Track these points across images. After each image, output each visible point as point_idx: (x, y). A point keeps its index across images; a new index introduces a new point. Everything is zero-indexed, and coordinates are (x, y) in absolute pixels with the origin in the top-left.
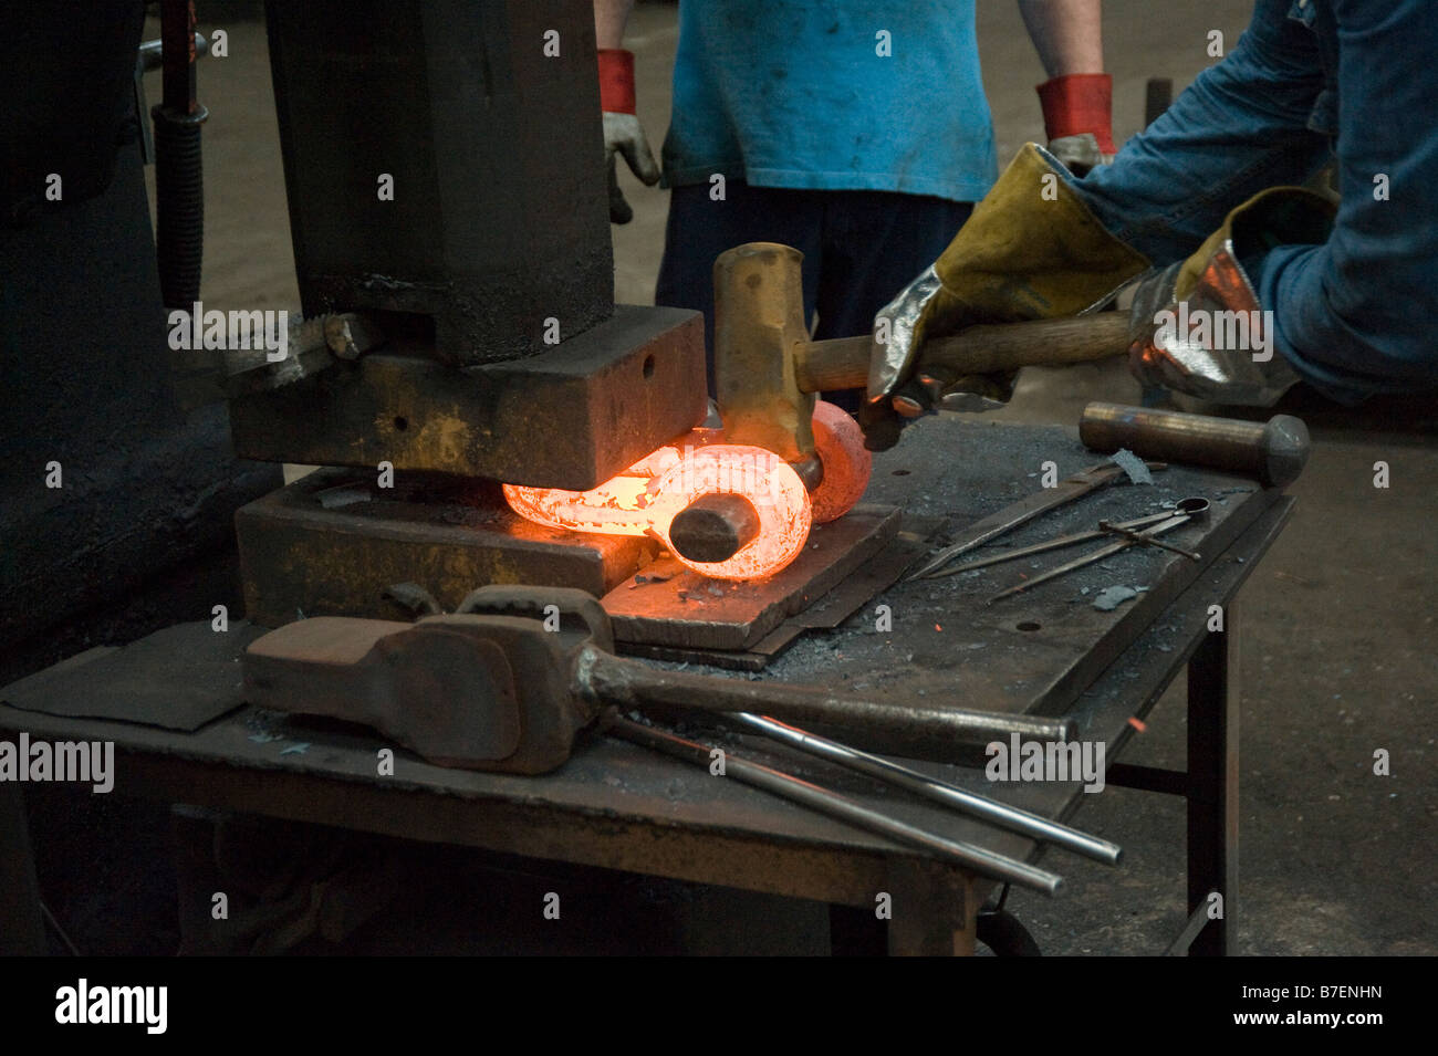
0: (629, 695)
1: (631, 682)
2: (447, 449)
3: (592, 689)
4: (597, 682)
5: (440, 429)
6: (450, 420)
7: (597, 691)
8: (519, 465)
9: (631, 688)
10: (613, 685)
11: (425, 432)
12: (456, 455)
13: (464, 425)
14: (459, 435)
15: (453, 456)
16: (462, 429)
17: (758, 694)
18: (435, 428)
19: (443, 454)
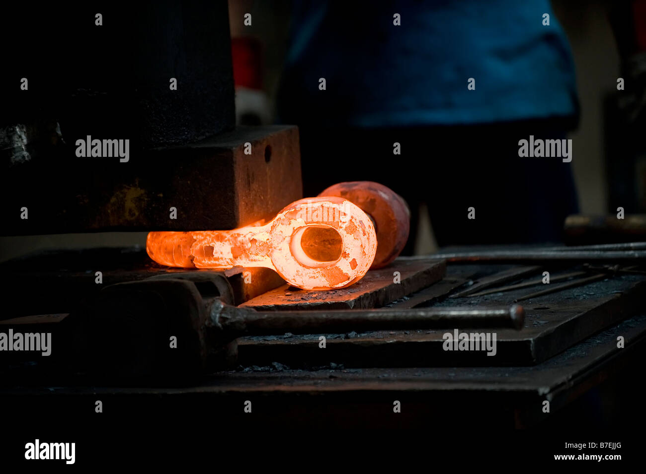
0: (244, 327)
1: (246, 319)
2: (130, 210)
3: (219, 325)
4: (223, 319)
5: (125, 197)
6: (133, 189)
7: (223, 326)
8: (184, 216)
9: (245, 322)
10: (234, 320)
11: (113, 200)
12: (137, 214)
13: (143, 192)
14: (139, 199)
15: (135, 214)
16: (142, 194)
17: (327, 316)
18: (121, 196)
19: (127, 214)
